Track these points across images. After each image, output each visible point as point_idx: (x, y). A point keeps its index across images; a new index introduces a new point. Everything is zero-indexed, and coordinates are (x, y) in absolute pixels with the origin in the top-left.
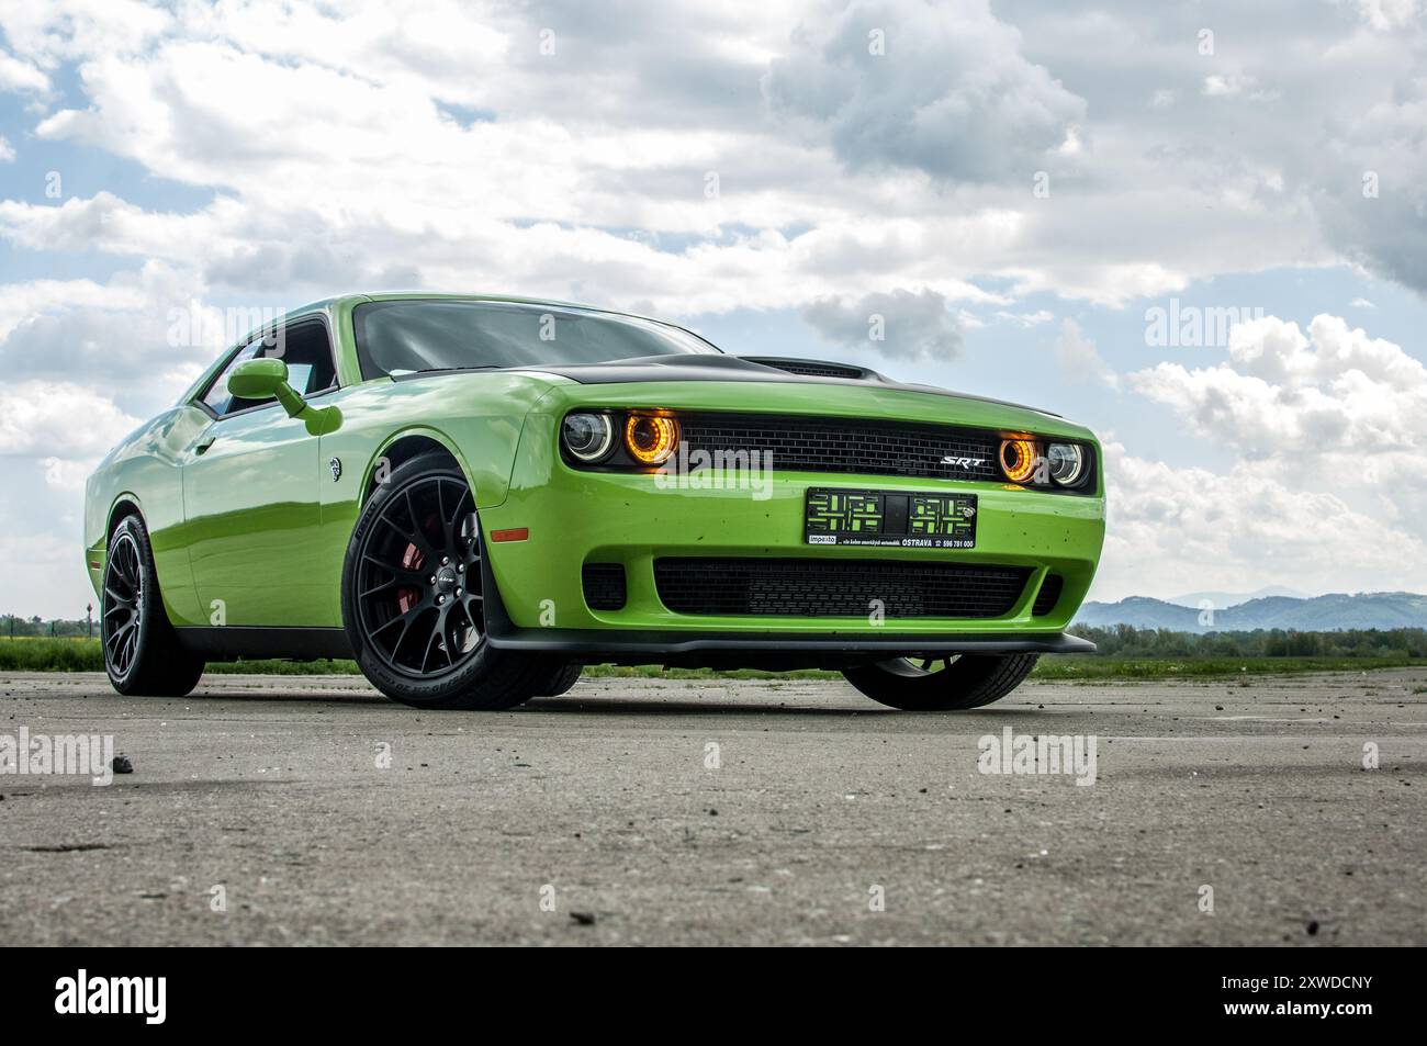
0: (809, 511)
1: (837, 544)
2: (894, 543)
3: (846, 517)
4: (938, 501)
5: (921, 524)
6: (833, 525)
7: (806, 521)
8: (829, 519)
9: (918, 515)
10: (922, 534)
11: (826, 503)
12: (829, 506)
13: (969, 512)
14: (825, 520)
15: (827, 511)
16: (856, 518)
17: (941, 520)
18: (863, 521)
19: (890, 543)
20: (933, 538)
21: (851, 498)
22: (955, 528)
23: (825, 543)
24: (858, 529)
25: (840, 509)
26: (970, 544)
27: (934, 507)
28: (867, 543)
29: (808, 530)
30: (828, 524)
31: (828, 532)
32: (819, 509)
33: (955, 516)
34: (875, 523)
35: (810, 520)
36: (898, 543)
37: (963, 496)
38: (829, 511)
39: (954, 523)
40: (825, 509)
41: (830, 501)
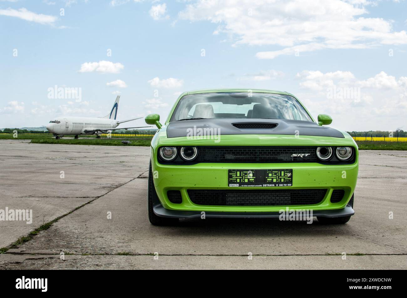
0: (230, 177)
1: (239, 186)
2: (260, 186)
3: (243, 178)
4: (277, 172)
5: (271, 179)
6: (238, 180)
7: (229, 180)
8: (237, 179)
9: (269, 177)
10: (271, 182)
11: (235, 174)
12: (236, 175)
13: (289, 175)
14: (235, 179)
15: (236, 177)
16: (246, 178)
17: (278, 178)
18: (249, 179)
19: (258, 186)
20: (275, 184)
21: (244, 172)
22: (284, 180)
23: (235, 186)
24: (247, 181)
25: (240, 176)
26: (290, 185)
27: (276, 174)
28: (250, 186)
29: (230, 182)
30: (236, 180)
31: (237, 183)
32: (233, 176)
33: (284, 176)
34: (253, 180)
35: (230, 179)
36: (261, 186)
37: (287, 170)
38: (237, 176)
39: (284, 178)
40: (235, 176)
41: (237, 173)
